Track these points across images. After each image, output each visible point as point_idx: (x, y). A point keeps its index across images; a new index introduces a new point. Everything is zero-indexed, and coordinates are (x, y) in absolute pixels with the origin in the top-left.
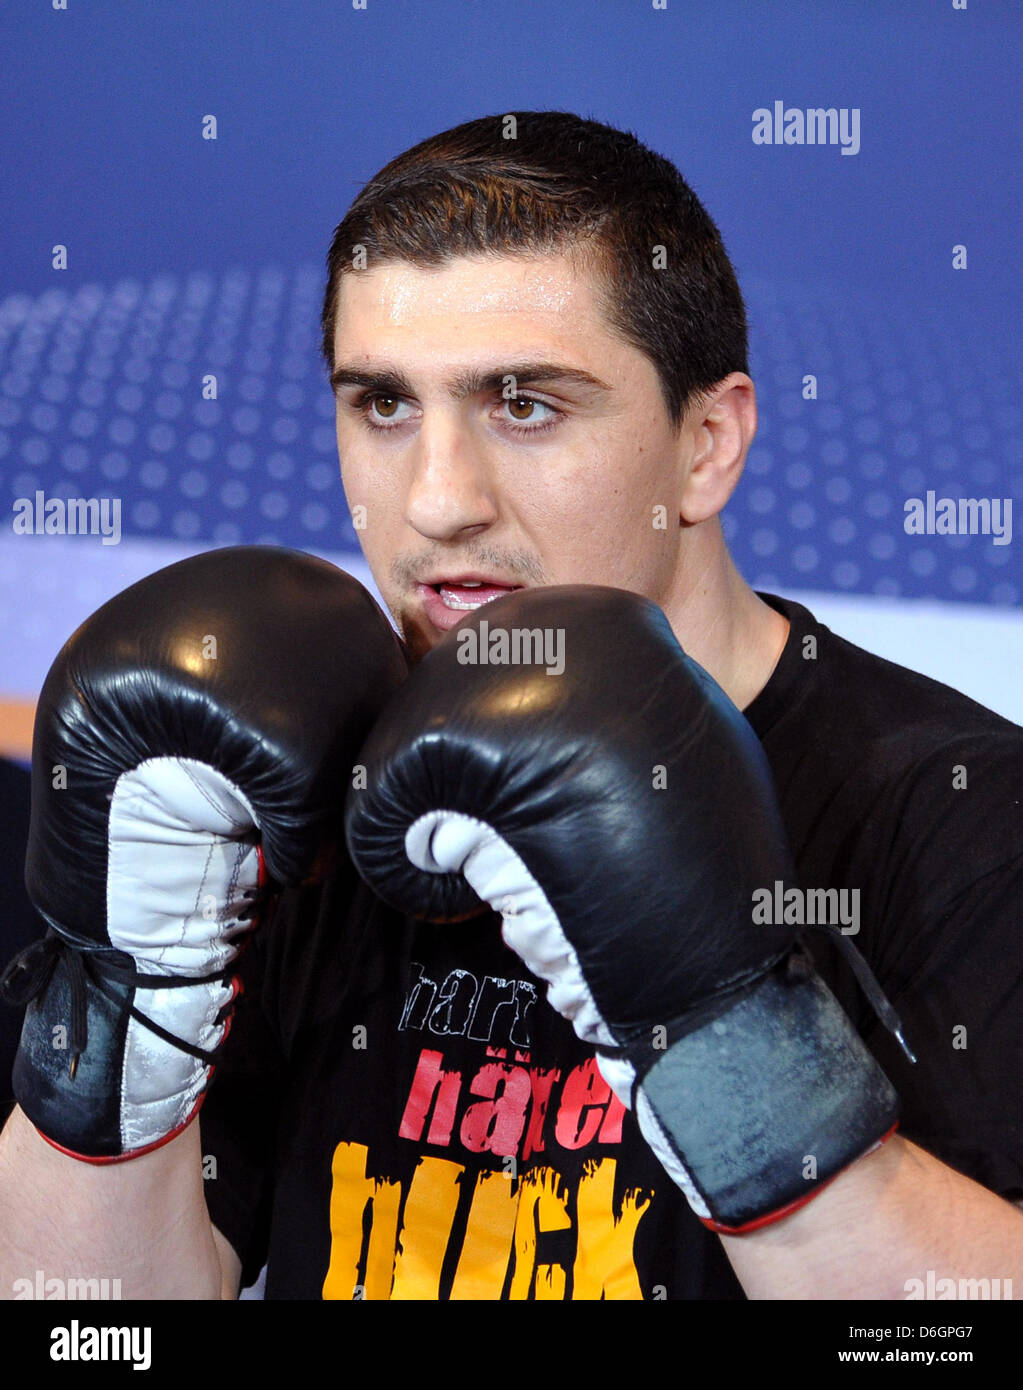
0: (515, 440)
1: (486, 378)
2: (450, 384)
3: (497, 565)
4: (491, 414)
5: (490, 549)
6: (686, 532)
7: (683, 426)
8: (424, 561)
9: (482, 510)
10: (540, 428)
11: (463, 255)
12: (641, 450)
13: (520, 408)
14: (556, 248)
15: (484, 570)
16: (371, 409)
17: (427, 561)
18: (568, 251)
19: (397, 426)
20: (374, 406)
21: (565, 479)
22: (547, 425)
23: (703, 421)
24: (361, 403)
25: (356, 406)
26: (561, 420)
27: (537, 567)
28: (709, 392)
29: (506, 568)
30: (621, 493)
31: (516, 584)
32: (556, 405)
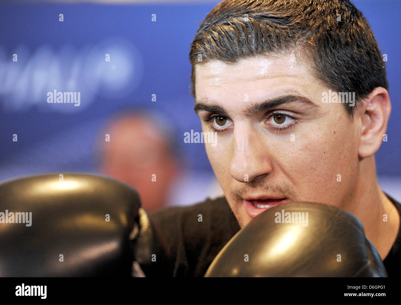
0: (277, 134)
1: (261, 105)
2: (245, 111)
3: (274, 191)
4: (265, 122)
5: (270, 184)
6: (362, 163)
7: (355, 116)
8: (243, 190)
9: (265, 167)
10: (287, 128)
11: (245, 58)
12: (335, 132)
13: (279, 118)
14: (287, 51)
15: (269, 193)
16: (213, 122)
17: (244, 191)
18: (293, 52)
19: (226, 130)
20: (215, 121)
21: (301, 150)
22: (290, 126)
23: (364, 111)
24: (209, 119)
25: (207, 121)
26: (296, 123)
27: (292, 190)
28: (365, 99)
29: (278, 191)
30: (327, 153)
31: (284, 198)
32: (293, 116)
